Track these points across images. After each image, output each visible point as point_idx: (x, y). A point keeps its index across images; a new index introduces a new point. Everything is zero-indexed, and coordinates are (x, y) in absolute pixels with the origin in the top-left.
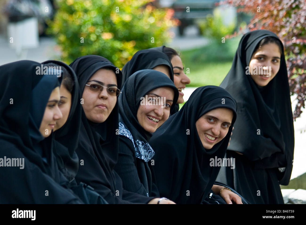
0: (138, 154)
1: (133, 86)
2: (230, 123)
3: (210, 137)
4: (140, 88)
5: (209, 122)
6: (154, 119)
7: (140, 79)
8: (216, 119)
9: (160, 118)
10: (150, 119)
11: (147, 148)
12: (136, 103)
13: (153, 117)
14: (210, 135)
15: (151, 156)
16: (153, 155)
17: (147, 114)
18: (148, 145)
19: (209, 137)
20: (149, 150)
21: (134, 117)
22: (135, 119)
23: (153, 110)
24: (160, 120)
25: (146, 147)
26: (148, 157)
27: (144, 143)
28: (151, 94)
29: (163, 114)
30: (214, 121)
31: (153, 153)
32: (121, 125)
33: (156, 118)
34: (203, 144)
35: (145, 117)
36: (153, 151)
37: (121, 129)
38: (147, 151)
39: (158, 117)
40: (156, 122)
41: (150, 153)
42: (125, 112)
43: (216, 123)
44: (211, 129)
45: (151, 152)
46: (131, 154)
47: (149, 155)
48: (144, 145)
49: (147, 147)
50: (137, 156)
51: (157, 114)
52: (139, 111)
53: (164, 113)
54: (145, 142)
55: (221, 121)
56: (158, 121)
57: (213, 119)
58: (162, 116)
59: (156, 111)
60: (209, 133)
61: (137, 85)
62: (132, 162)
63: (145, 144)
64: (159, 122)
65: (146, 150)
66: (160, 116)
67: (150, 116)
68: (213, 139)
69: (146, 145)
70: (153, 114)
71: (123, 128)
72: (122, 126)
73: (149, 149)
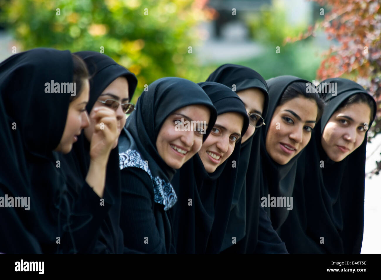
0: (157, 197)
1: (152, 101)
2: (239, 134)
3: (214, 155)
4: (162, 104)
5: (213, 134)
6: (180, 150)
7: (163, 91)
8: (223, 129)
9: (189, 149)
10: (174, 149)
11: (169, 191)
12: (155, 125)
13: (179, 147)
14: (214, 153)
15: (172, 203)
16: (175, 201)
17: (171, 143)
18: (171, 186)
19: (212, 155)
20: (171, 194)
21: (152, 145)
22: (154, 147)
23: (179, 138)
24: (188, 152)
25: (167, 189)
26: (169, 204)
27: (165, 182)
28: (178, 114)
29: (192, 144)
30: (220, 131)
31: (176, 198)
32: (136, 155)
33: (183, 149)
34: (204, 165)
35: (167, 147)
36: (175, 196)
37: (136, 159)
38: (168, 195)
39: (185, 148)
40: (183, 154)
41: (172, 198)
42: (139, 137)
43: (222, 135)
44: (215, 144)
45: (174, 196)
46: (148, 196)
47: (170, 201)
48: (165, 185)
49: (169, 189)
50: (156, 200)
51: (184, 143)
52: (159, 139)
53: (194, 142)
54: (167, 182)
55: (230, 132)
56: (185, 152)
57: (218, 130)
58: (191, 146)
59: (183, 139)
60: (214, 149)
61: (158, 99)
62: (149, 207)
63: (167, 184)
64: (187, 154)
65: (167, 193)
66: (188, 146)
67: (175, 145)
68: (218, 157)
69: (167, 186)
70: (178, 143)
71: (138, 159)
72: (138, 155)
73: (171, 192)
